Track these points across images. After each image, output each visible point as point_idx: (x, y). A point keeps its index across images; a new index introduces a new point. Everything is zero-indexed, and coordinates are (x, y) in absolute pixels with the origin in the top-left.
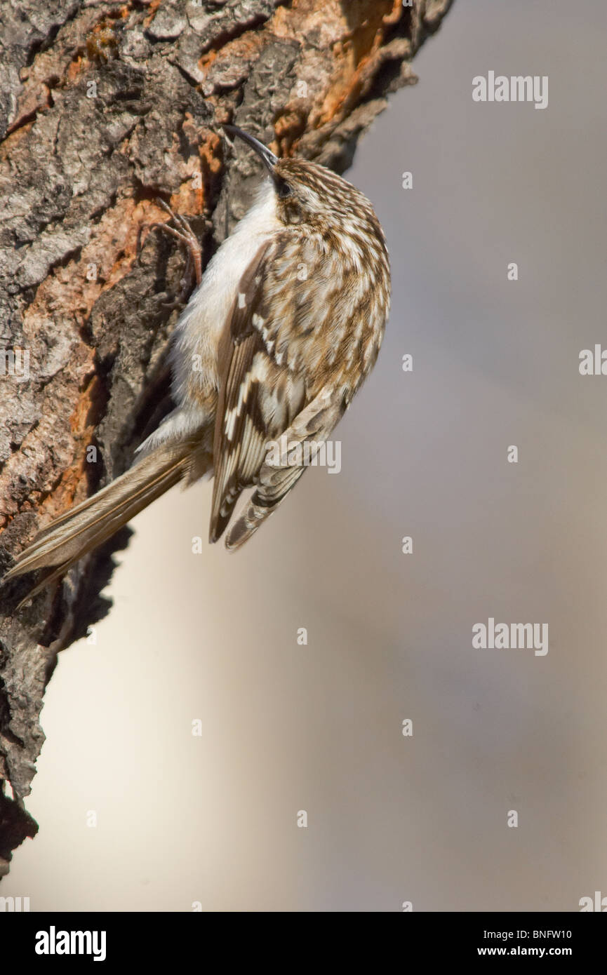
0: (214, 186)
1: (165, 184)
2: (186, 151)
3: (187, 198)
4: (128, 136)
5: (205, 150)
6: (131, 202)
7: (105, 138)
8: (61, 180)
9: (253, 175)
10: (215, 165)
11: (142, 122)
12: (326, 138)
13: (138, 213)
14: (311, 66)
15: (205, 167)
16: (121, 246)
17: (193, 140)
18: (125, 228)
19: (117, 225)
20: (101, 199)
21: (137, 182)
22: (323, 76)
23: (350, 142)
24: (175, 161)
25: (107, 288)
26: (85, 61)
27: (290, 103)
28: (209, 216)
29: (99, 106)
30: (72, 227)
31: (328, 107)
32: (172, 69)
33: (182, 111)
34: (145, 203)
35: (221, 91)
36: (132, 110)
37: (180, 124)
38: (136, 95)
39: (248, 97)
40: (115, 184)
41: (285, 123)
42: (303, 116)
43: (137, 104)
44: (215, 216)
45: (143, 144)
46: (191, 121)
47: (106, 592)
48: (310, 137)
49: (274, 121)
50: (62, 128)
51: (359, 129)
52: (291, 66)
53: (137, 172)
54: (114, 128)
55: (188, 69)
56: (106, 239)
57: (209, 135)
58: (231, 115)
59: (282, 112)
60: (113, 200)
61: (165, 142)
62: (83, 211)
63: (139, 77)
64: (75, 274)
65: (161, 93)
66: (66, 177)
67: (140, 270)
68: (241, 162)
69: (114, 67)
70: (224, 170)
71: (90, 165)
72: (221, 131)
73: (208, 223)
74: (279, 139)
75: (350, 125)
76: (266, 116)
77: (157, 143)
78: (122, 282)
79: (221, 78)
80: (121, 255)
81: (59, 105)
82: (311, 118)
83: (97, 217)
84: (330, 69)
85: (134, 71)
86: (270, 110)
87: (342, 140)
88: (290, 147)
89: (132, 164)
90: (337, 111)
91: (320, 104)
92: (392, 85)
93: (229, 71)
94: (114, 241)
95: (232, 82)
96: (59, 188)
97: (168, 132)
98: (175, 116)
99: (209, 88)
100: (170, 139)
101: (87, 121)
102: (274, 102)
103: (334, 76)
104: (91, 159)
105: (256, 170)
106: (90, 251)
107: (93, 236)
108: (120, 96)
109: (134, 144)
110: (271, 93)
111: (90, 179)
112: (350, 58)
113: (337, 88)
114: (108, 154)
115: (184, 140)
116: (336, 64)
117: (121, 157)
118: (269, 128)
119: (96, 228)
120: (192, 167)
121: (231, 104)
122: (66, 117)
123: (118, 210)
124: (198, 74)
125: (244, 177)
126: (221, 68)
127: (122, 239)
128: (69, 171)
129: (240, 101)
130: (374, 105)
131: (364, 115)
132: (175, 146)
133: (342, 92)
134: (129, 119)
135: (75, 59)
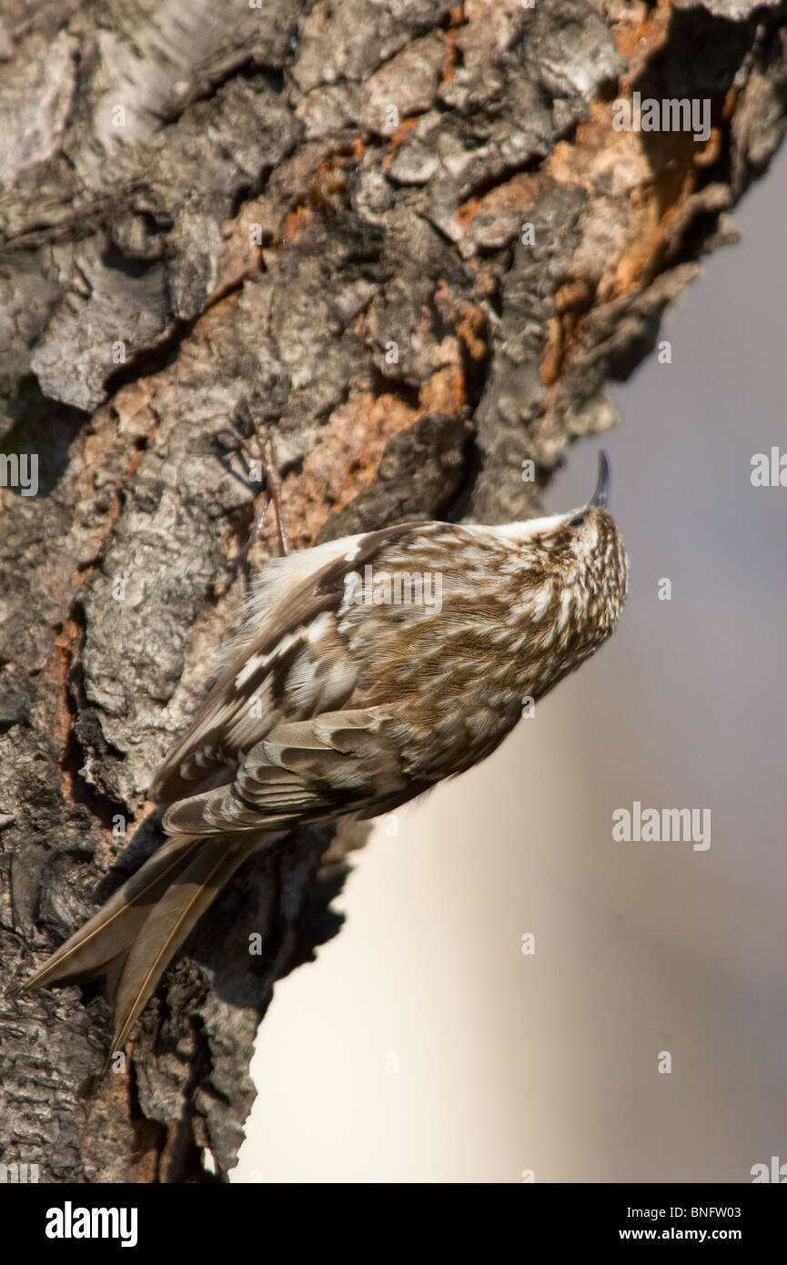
0: (476, 376)
1: (413, 374)
2: (440, 330)
3: (441, 394)
4: (365, 310)
5: (465, 329)
6: (368, 398)
7: (334, 313)
8: (276, 368)
9: (527, 362)
10: (478, 349)
11: (383, 293)
12: (621, 314)
13: (378, 412)
14: (602, 222)
15: (465, 351)
16: (356, 454)
17: (449, 316)
18: (360, 432)
19: (351, 427)
20: (329, 393)
21: (376, 372)
22: (618, 233)
23: (653, 319)
24: (426, 343)
25: (337, 509)
26: (307, 213)
27: (576, 267)
28: (470, 416)
29: (326, 271)
30: (291, 429)
31: (625, 272)
32: (420, 224)
33: (435, 278)
34: (387, 399)
35: (485, 253)
36: (369, 278)
37: (431, 295)
38: (375, 257)
39: (520, 260)
40: (347, 373)
41: (567, 295)
42: (592, 284)
43: (375, 270)
44: (479, 415)
45: (384, 322)
46: (446, 292)
47: (338, 905)
48: (601, 313)
49: (555, 291)
50: (278, 300)
51: (665, 303)
52: (576, 220)
53: (377, 358)
54: (347, 300)
55: (441, 223)
56: (336, 446)
57: (470, 310)
58: (499, 285)
59: (564, 281)
60: (345, 395)
61: (412, 319)
62: (306, 409)
63: (378, 233)
64: (296, 491)
65: (407, 255)
66: (284, 364)
67: (381, 486)
68: (510, 347)
69: (345, 221)
70: (489, 354)
71: (315, 349)
72: (484, 305)
73: (469, 424)
74: (560, 314)
75: (653, 296)
76: (544, 285)
77: (403, 320)
78: (358, 501)
79: (486, 236)
80: (356, 467)
81: (274, 271)
82: (602, 288)
83: (324, 417)
84: (626, 224)
85: (371, 226)
86: (549, 276)
87: (642, 316)
88: (575, 325)
89: (369, 349)
90: (635, 278)
91: (614, 269)
92: (707, 244)
93: (496, 226)
94: (346, 448)
95: (499, 241)
96: (274, 380)
97: (417, 305)
98: (425, 285)
99: (469, 249)
100: (419, 315)
101: (311, 291)
102: (554, 267)
103: (632, 233)
104: (316, 340)
105: (531, 355)
106: (316, 461)
107: (319, 441)
108: (354, 259)
109: (372, 321)
110: (550, 255)
111: (314, 368)
112: (652, 209)
113: (636, 249)
114: (339, 335)
115: (437, 317)
116: (635, 217)
117: (356, 339)
118: (548, 301)
119: (324, 431)
120: (448, 351)
121: (498, 269)
122: (283, 285)
123: (351, 408)
124: (455, 230)
125: (515, 365)
126: (486, 222)
127: (357, 445)
128: (288, 356)
129: (510, 265)
130: (685, 271)
131: (672, 284)
132: (425, 325)
133: (642, 254)
134: (365, 289)
135: (294, 209)
